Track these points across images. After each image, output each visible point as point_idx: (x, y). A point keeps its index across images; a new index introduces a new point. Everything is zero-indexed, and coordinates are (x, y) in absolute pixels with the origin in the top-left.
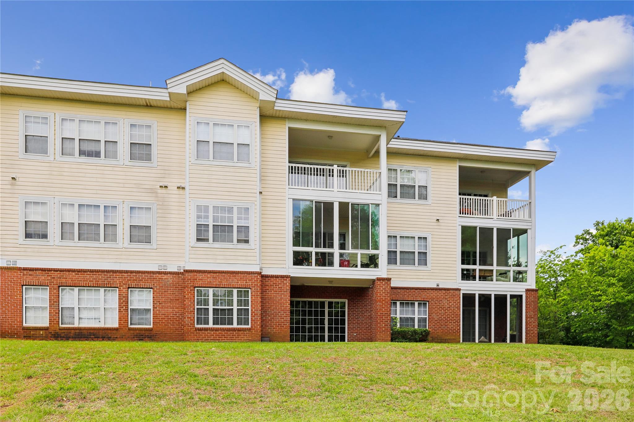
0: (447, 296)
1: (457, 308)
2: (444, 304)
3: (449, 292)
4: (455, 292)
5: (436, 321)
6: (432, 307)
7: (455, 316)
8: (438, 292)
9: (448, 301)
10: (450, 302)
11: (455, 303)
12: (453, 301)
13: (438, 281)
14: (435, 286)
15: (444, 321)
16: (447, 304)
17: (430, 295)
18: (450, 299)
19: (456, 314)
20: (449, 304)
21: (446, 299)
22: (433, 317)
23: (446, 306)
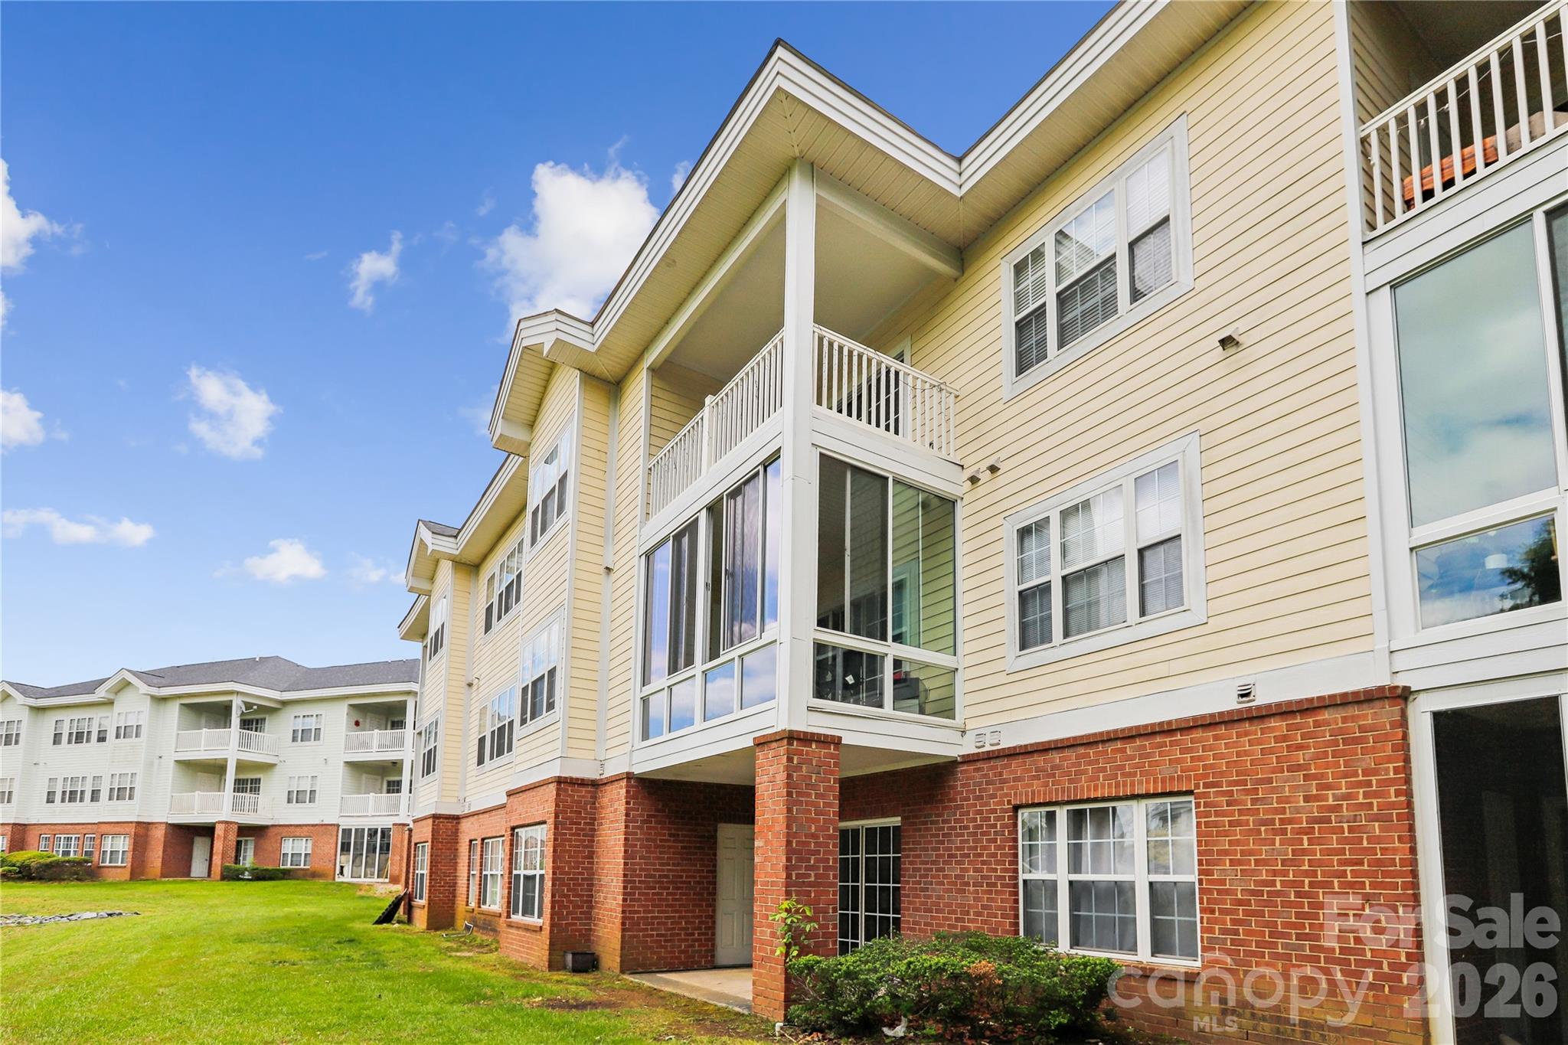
0: (1300, 747)
1: (1376, 818)
2: (1287, 800)
3: (1317, 724)
4: (1354, 718)
5: (1240, 903)
6: (1215, 824)
7: (1366, 874)
8: (1246, 734)
9: (1314, 777)
10: (1329, 787)
11: (1360, 784)
12: (1346, 775)
13: (1243, 675)
14: (1228, 703)
15: (1291, 904)
16: (1307, 799)
17: (1199, 759)
18: (1327, 766)
19: (1379, 863)
20: (1316, 798)
21: (1299, 768)
22: (1223, 882)
23: (1297, 810)
